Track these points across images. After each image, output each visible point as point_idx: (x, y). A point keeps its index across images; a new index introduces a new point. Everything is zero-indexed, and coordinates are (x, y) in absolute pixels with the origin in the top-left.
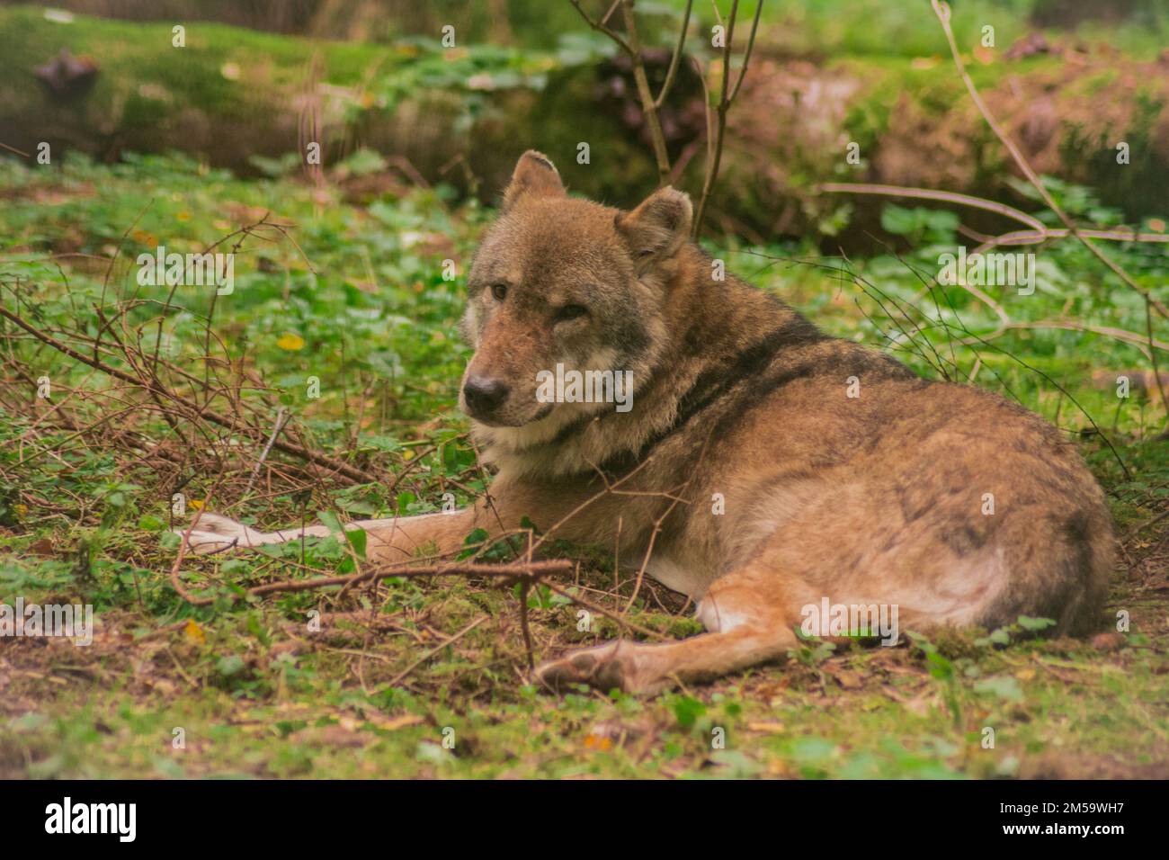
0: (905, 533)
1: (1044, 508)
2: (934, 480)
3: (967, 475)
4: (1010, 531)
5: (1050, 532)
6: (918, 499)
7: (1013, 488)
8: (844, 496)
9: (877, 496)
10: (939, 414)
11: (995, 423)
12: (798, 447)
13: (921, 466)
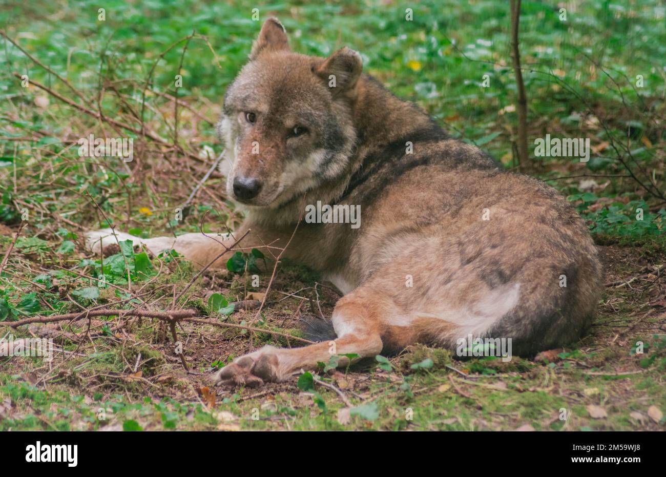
0: (459, 273)
1: (549, 261)
2: (482, 239)
3: (503, 237)
4: (526, 273)
5: (550, 277)
6: (470, 251)
7: (531, 246)
8: (426, 246)
9: (446, 247)
10: (496, 195)
11: (529, 203)
12: (410, 211)
13: (476, 229)
